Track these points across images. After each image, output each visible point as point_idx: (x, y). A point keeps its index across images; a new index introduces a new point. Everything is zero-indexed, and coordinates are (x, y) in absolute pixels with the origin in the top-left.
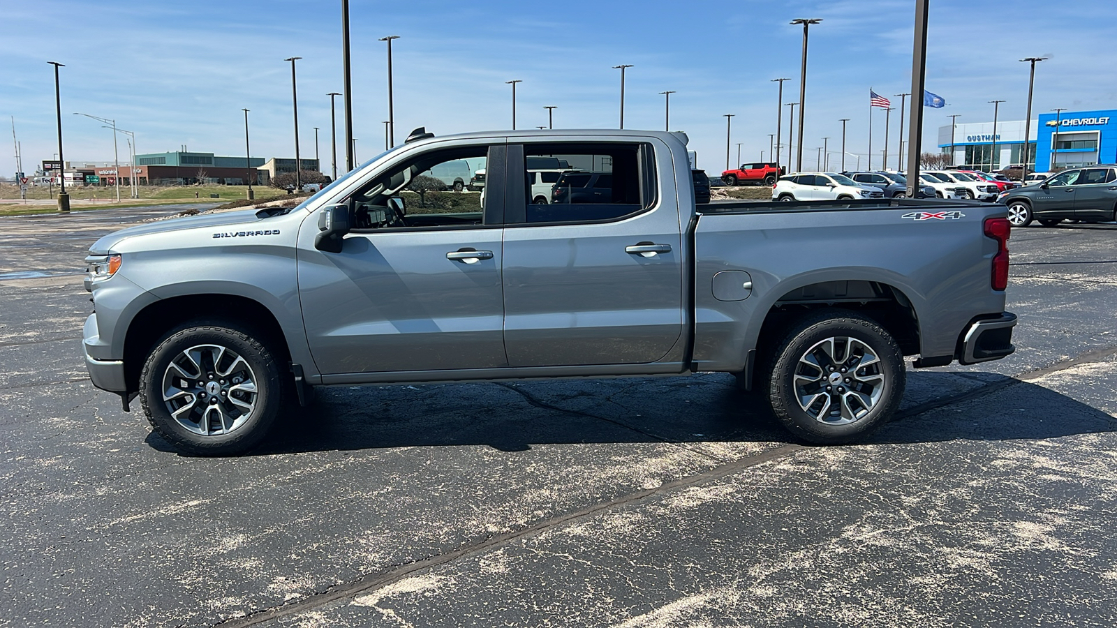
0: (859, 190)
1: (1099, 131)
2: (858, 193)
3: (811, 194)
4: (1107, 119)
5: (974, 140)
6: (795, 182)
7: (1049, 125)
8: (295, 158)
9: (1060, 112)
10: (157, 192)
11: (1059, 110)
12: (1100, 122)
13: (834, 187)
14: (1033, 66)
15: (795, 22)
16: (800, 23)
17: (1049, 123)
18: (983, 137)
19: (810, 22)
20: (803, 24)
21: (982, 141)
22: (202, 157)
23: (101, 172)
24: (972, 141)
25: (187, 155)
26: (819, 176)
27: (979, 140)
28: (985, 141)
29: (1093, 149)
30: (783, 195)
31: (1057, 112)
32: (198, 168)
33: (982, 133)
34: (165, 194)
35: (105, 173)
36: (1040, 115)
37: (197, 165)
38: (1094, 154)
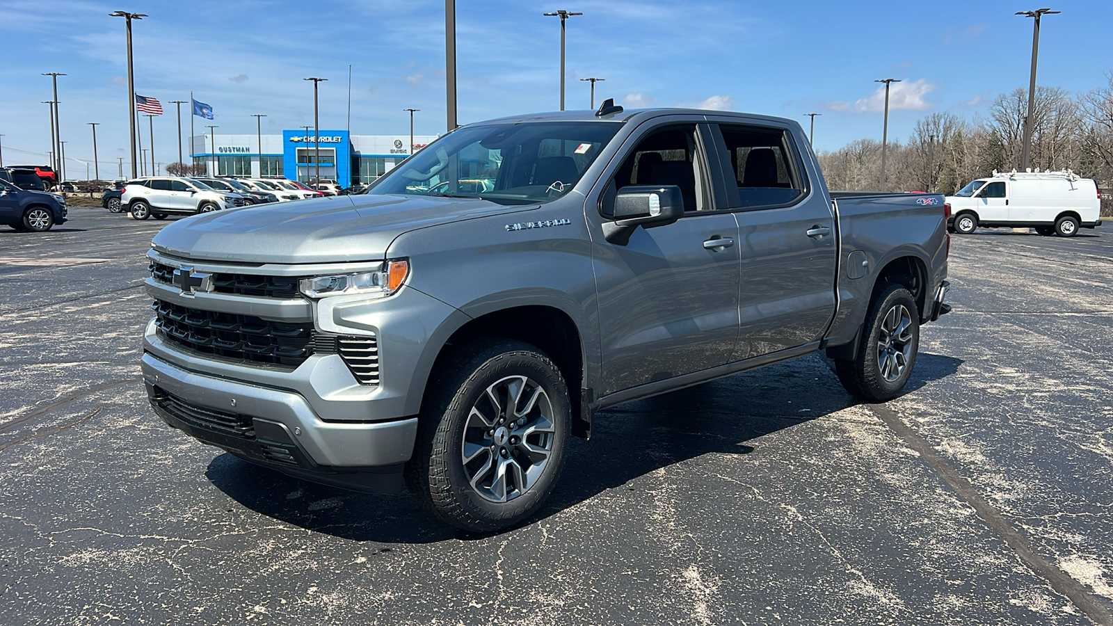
0: (223, 196)
1: (334, 149)
2: (222, 199)
3: (169, 200)
4: (340, 138)
5: (226, 151)
6: (148, 186)
7: (293, 141)
9: (309, 129)
11: (307, 128)
12: (334, 141)
13: (194, 192)
14: (316, 85)
15: (115, 14)
16: (122, 15)
17: (292, 139)
18: (234, 148)
19: (132, 17)
20: (125, 18)
21: (233, 153)
24: (224, 152)
26: (175, 181)
27: (230, 151)
28: (236, 153)
29: (331, 165)
30: (135, 200)
31: (305, 129)
33: (232, 144)
36: (284, 131)
38: (332, 168)
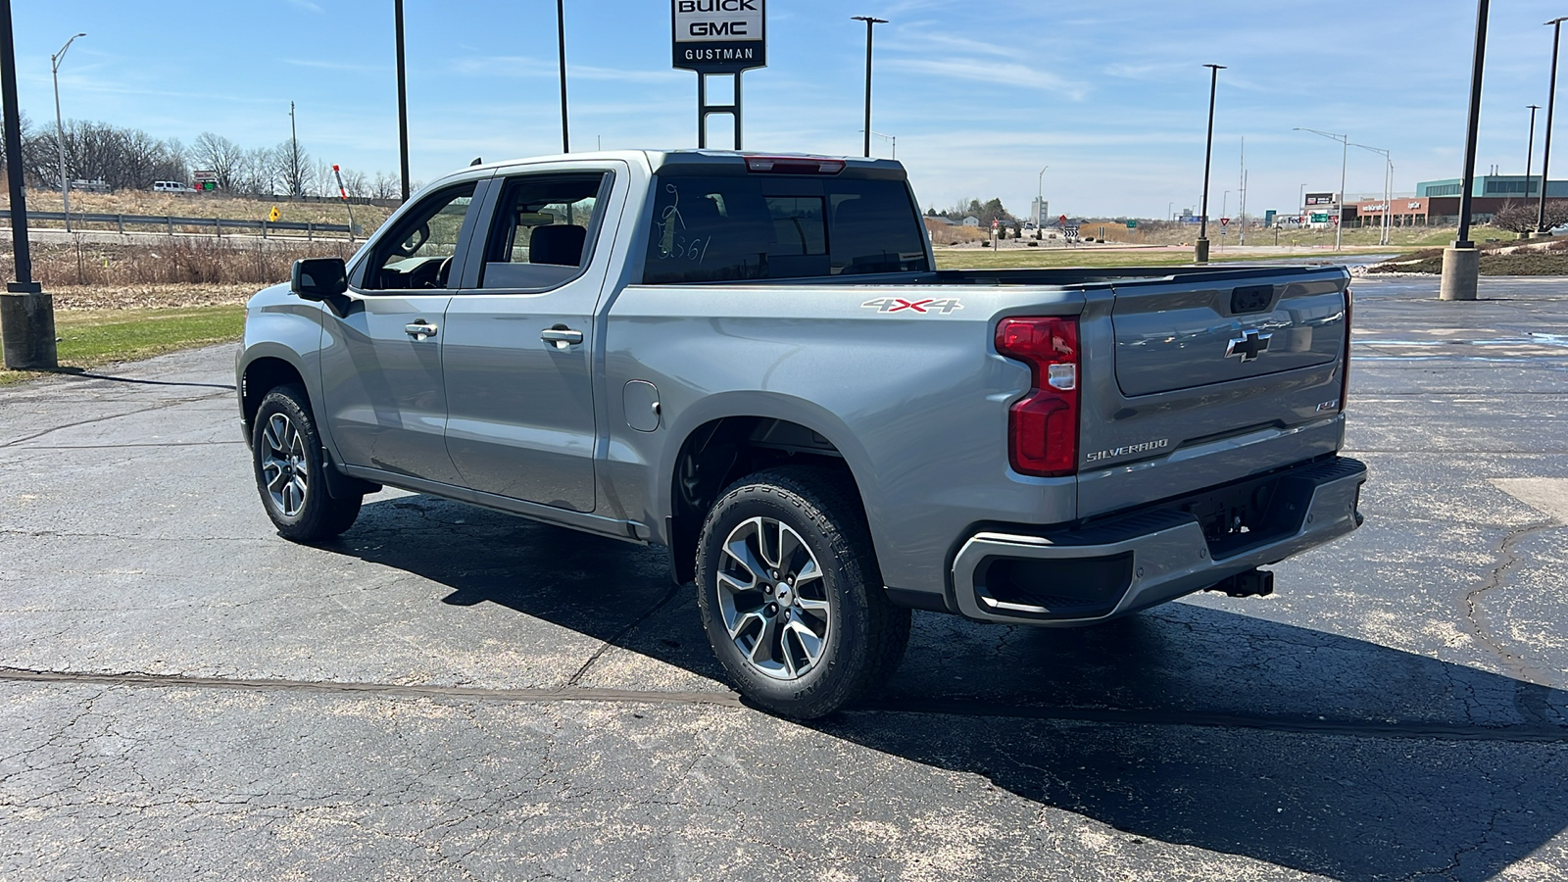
8: (1542, 174)
10: (1426, 236)
22: (1510, 183)
23: (1365, 209)
25: (1498, 180)
32: (1503, 199)
34: (1435, 240)
35: (1370, 209)
37: (1501, 195)
